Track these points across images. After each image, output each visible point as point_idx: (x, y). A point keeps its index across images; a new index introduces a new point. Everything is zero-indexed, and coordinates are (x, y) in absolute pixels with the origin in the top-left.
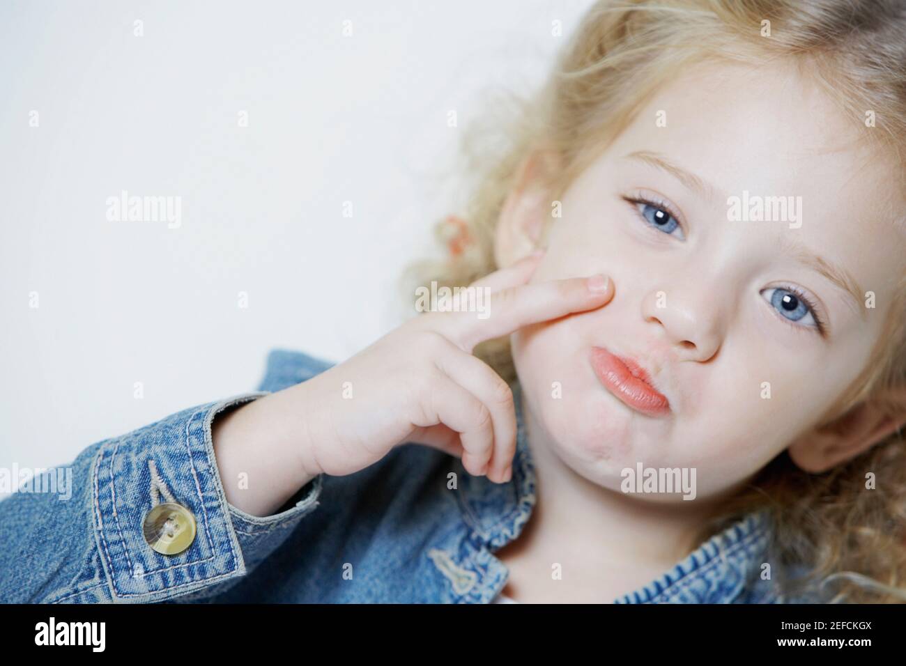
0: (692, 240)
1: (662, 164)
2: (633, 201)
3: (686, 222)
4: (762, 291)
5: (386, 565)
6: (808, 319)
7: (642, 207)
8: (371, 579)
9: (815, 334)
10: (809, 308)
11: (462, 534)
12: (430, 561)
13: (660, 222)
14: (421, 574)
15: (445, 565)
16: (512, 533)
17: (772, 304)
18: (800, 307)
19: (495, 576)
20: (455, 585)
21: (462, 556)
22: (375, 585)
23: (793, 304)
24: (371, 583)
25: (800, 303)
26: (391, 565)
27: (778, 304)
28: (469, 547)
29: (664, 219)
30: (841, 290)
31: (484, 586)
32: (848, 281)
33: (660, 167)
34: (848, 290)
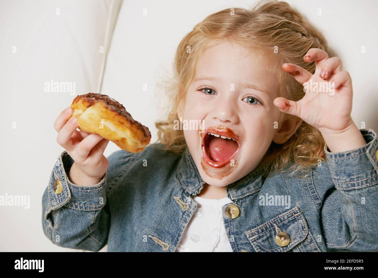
0: (219, 94)
1: (202, 79)
2: (201, 90)
3: (216, 89)
4: (242, 100)
5: (161, 205)
6: (258, 103)
7: (204, 91)
8: (158, 211)
9: (261, 105)
10: (258, 100)
11: (182, 191)
12: (174, 199)
13: (210, 93)
14: (172, 204)
15: (179, 202)
16: (198, 192)
17: (247, 102)
18: (255, 101)
19: (194, 206)
20: (183, 209)
21: (183, 198)
22: (159, 212)
23: (253, 100)
24: (158, 212)
25: (255, 100)
26: (162, 205)
27: (249, 102)
28: (184, 194)
29: (211, 91)
30: (262, 93)
31: (191, 209)
32: (262, 89)
33: (203, 80)
34: (264, 92)
